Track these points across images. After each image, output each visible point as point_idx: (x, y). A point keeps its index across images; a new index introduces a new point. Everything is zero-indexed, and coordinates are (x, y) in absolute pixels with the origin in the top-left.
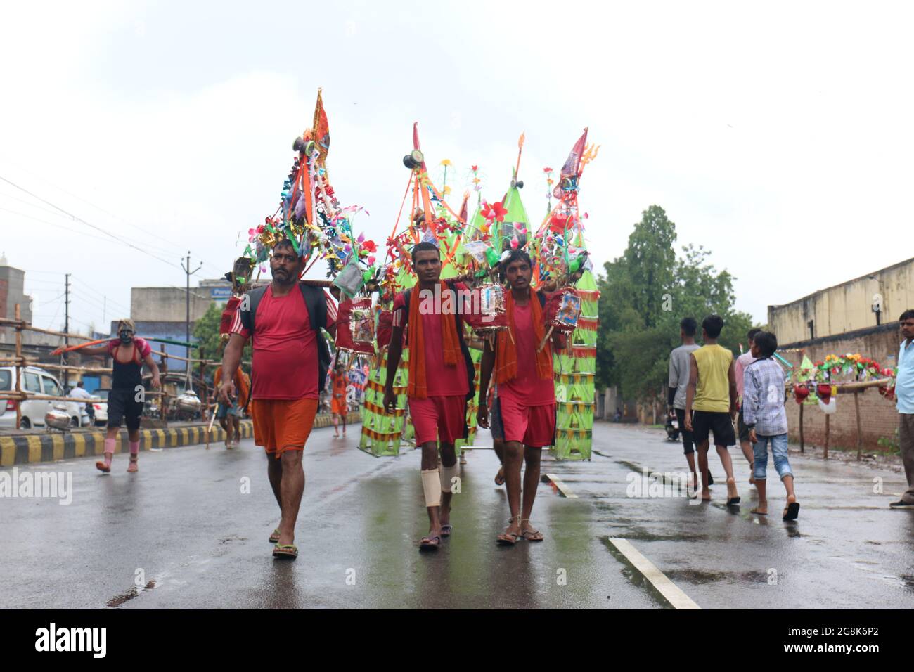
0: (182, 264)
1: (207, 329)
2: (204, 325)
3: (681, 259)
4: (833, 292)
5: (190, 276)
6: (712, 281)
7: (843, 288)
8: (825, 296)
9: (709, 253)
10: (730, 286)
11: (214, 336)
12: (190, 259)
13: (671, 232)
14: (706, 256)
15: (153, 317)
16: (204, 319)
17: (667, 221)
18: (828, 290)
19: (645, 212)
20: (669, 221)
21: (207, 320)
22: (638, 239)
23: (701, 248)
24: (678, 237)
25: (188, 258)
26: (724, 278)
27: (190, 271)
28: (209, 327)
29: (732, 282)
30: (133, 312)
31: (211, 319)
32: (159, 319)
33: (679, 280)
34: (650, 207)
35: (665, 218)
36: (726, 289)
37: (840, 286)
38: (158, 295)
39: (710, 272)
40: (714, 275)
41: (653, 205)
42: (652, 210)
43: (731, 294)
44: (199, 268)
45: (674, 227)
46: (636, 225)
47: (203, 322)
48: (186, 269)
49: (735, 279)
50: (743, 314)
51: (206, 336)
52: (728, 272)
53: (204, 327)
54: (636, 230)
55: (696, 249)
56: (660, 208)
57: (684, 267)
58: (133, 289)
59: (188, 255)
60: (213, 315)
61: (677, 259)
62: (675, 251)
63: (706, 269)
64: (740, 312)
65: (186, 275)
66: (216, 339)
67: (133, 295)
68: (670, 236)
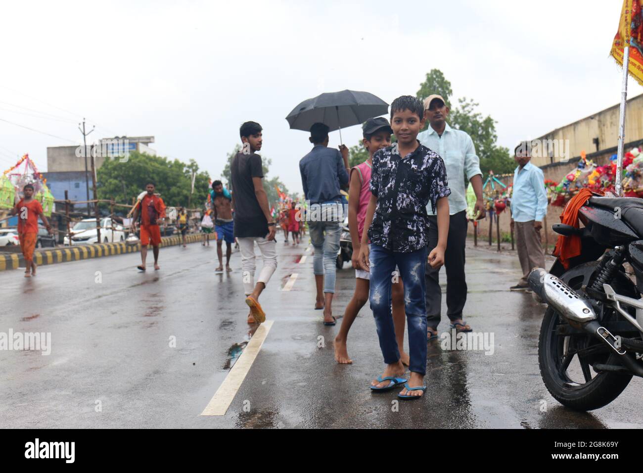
0: (79, 128)
1: (104, 176)
2: (102, 173)
3: (457, 108)
4: (566, 129)
5: (86, 137)
6: (480, 125)
7: (572, 127)
8: (561, 133)
9: (477, 105)
10: (493, 128)
11: (109, 181)
12: (85, 124)
13: (447, 89)
14: (475, 107)
15: (64, 168)
16: (101, 168)
17: (445, 81)
18: (563, 128)
19: (428, 74)
20: (446, 81)
21: (103, 169)
22: (423, 95)
23: (472, 100)
24: (453, 92)
25: (84, 123)
26: (489, 122)
27: (86, 133)
28: (106, 174)
29: (494, 125)
30: (49, 165)
31: (107, 168)
32: (69, 170)
33: (455, 124)
34: (432, 71)
35: (443, 79)
36: (490, 130)
37: (571, 125)
38: (68, 151)
39: (478, 119)
40: (481, 120)
41: (433, 69)
42: (433, 73)
43: (494, 133)
44: (93, 130)
45: (450, 85)
46: (421, 84)
47: (101, 170)
48: (83, 131)
49: (496, 122)
50: (503, 149)
51: (103, 181)
52: (492, 117)
53: (101, 175)
54: (422, 88)
55: (468, 101)
56: (439, 71)
57: (458, 115)
58: (48, 148)
59: (83, 121)
60: (108, 165)
61: (453, 109)
62: (451, 103)
63: (475, 116)
64: (500, 147)
65: (83, 136)
66: (110, 183)
67: (48, 153)
68: (447, 92)
